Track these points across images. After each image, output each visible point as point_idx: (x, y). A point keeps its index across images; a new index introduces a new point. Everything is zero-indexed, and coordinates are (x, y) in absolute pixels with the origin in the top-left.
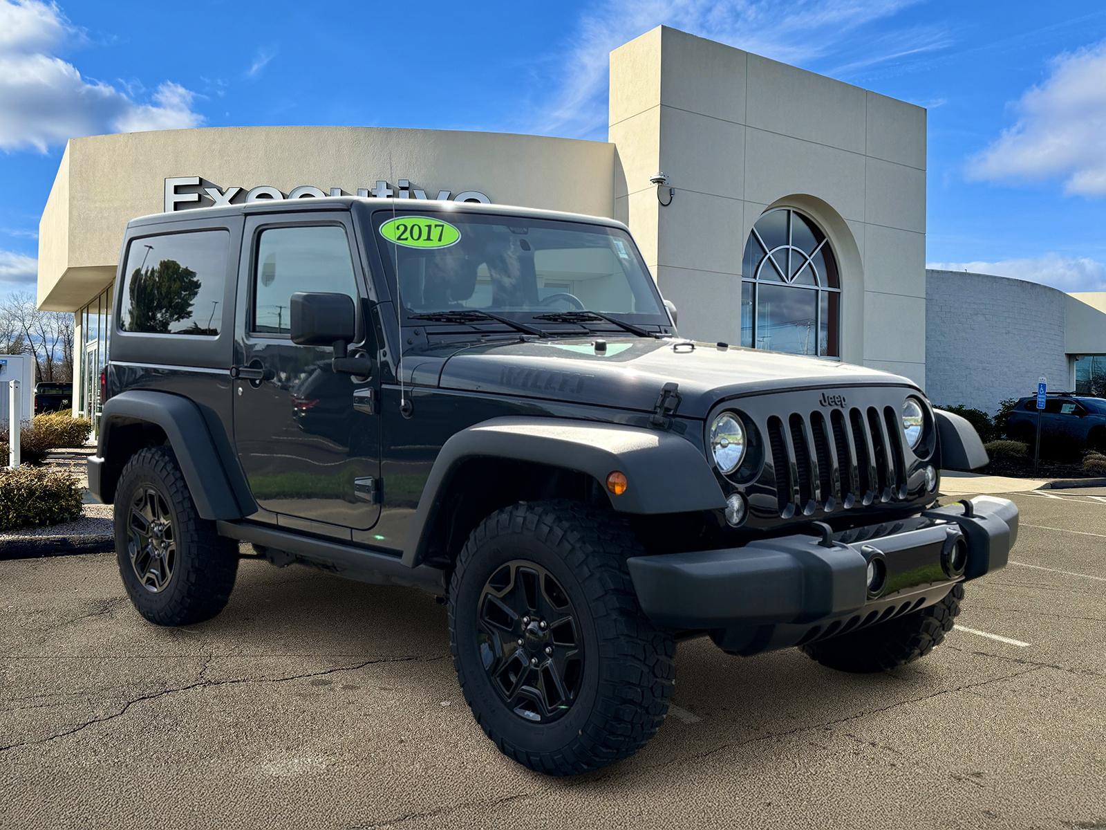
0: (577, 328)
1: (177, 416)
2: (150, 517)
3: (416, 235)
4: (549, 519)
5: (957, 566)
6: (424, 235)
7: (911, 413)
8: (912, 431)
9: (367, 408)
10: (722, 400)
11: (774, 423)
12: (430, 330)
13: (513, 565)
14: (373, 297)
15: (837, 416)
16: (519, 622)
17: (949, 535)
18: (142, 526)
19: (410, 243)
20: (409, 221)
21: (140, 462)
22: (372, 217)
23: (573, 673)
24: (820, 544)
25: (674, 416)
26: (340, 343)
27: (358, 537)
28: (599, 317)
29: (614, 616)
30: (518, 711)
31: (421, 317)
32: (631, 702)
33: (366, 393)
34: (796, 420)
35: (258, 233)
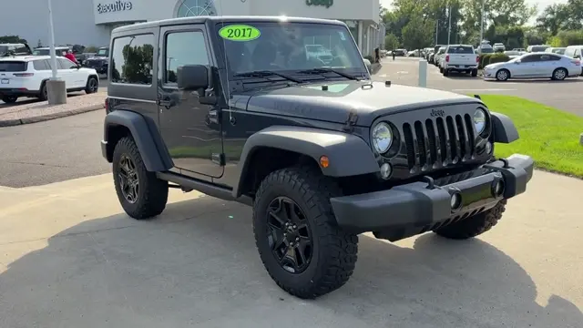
0: (319, 77)
1: (135, 123)
2: (128, 169)
3: (237, 34)
4: (295, 177)
5: (500, 193)
6: (242, 34)
7: (478, 116)
8: (479, 125)
9: (215, 120)
10: (379, 117)
11: (406, 126)
12: (244, 81)
13: (280, 199)
14: (216, 66)
15: (439, 121)
16: (284, 225)
17: (495, 178)
18: (125, 173)
19: (234, 38)
20: (234, 27)
21: (122, 144)
22: (216, 26)
23: (308, 250)
24: (427, 188)
25: (355, 125)
26: (202, 89)
27: (215, 181)
28: (330, 71)
29: (326, 225)
30: (285, 267)
31: (240, 75)
32: (336, 266)
33: (214, 113)
34: (418, 124)
35: (166, 36)
